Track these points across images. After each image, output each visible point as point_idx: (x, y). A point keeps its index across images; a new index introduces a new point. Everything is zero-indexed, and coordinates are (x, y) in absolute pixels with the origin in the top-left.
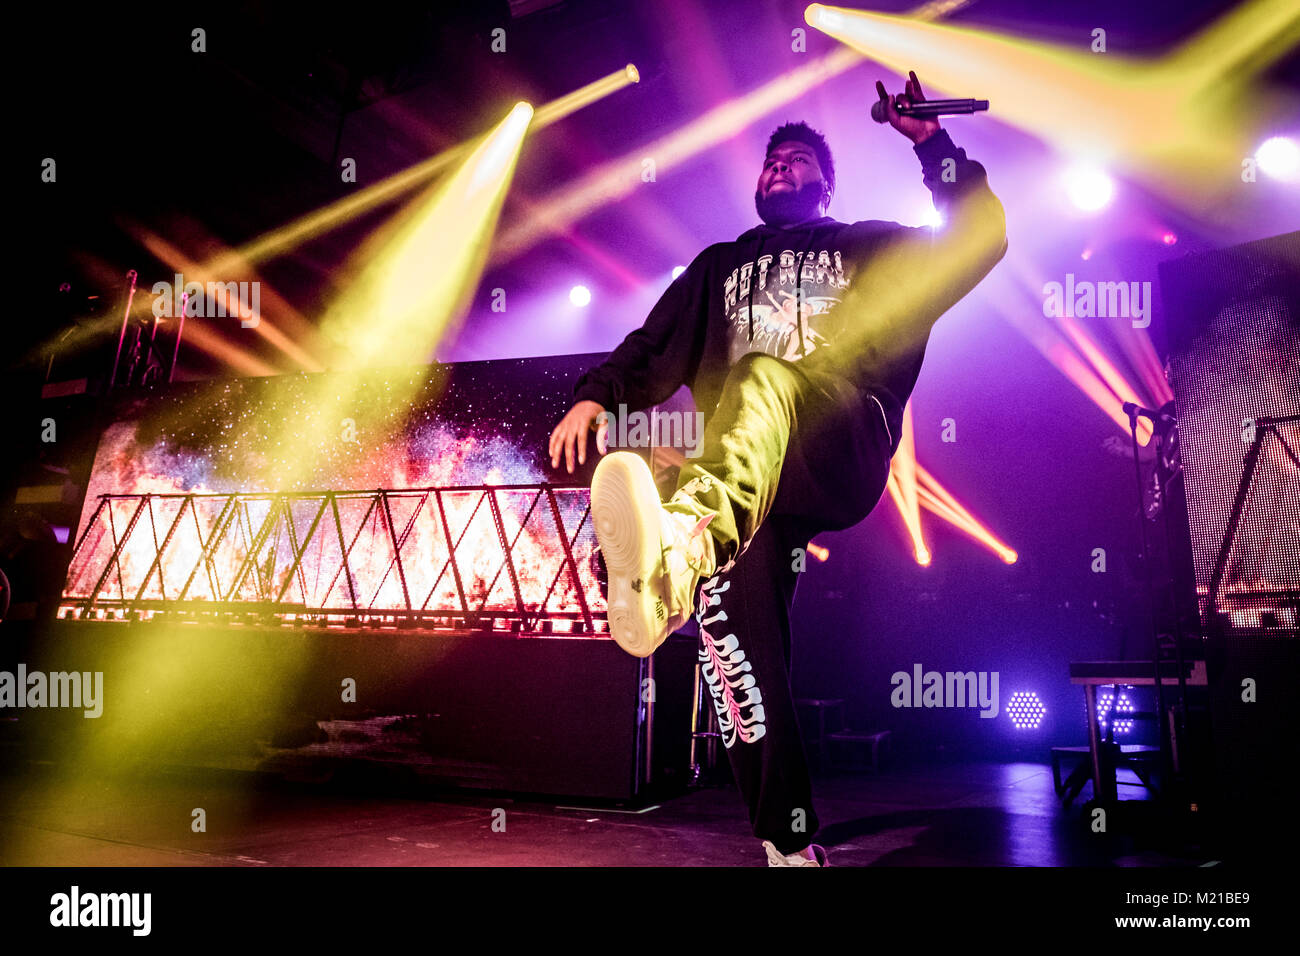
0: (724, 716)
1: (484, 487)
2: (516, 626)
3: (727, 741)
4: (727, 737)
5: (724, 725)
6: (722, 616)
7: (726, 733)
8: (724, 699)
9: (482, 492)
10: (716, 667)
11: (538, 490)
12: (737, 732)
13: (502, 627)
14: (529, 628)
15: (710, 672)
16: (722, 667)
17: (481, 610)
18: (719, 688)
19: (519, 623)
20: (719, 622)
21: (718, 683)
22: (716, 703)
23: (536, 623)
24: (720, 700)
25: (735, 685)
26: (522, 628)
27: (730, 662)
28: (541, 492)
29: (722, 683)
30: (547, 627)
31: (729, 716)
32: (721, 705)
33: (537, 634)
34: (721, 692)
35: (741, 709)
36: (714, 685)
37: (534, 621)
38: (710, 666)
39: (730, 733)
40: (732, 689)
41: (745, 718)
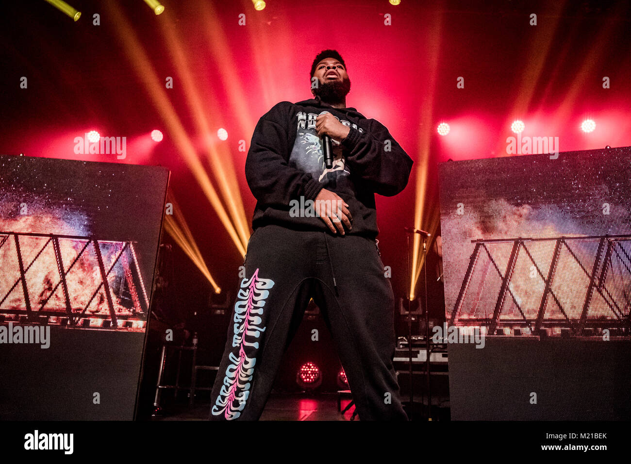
0: (223, 398)
1: (51, 235)
2: (64, 322)
3: (215, 411)
4: (217, 409)
5: (220, 401)
6: (256, 345)
7: (218, 406)
8: (230, 389)
9: (49, 238)
10: (237, 370)
11: (87, 240)
12: (225, 410)
13: (54, 322)
14: (74, 323)
15: (232, 370)
16: (240, 372)
17: (41, 311)
18: (232, 382)
19: (67, 320)
20: (253, 348)
21: (233, 379)
22: (223, 388)
23: (79, 320)
24: (227, 388)
25: (240, 386)
26: (69, 323)
27: (246, 373)
28: (90, 242)
29: (235, 381)
30: (86, 323)
31: (226, 400)
32: (225, 391)
33: (79, 327)
34: (231, 385)
35: (235, 400)
36: (229, 378)
37: (77, 318)
38: (235, 367)
39: (220, 408)
40: (237, 387)
41: (234, 406)
